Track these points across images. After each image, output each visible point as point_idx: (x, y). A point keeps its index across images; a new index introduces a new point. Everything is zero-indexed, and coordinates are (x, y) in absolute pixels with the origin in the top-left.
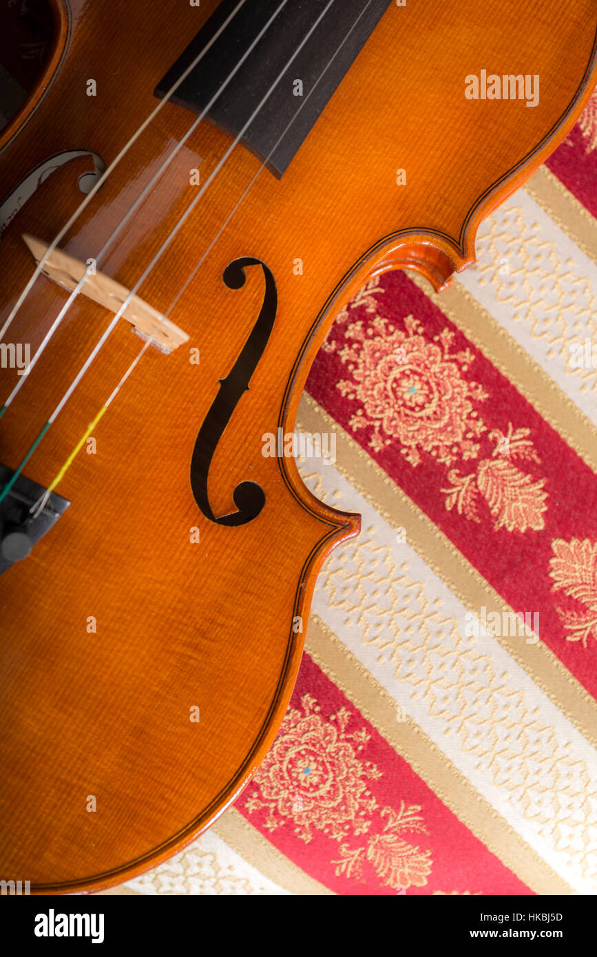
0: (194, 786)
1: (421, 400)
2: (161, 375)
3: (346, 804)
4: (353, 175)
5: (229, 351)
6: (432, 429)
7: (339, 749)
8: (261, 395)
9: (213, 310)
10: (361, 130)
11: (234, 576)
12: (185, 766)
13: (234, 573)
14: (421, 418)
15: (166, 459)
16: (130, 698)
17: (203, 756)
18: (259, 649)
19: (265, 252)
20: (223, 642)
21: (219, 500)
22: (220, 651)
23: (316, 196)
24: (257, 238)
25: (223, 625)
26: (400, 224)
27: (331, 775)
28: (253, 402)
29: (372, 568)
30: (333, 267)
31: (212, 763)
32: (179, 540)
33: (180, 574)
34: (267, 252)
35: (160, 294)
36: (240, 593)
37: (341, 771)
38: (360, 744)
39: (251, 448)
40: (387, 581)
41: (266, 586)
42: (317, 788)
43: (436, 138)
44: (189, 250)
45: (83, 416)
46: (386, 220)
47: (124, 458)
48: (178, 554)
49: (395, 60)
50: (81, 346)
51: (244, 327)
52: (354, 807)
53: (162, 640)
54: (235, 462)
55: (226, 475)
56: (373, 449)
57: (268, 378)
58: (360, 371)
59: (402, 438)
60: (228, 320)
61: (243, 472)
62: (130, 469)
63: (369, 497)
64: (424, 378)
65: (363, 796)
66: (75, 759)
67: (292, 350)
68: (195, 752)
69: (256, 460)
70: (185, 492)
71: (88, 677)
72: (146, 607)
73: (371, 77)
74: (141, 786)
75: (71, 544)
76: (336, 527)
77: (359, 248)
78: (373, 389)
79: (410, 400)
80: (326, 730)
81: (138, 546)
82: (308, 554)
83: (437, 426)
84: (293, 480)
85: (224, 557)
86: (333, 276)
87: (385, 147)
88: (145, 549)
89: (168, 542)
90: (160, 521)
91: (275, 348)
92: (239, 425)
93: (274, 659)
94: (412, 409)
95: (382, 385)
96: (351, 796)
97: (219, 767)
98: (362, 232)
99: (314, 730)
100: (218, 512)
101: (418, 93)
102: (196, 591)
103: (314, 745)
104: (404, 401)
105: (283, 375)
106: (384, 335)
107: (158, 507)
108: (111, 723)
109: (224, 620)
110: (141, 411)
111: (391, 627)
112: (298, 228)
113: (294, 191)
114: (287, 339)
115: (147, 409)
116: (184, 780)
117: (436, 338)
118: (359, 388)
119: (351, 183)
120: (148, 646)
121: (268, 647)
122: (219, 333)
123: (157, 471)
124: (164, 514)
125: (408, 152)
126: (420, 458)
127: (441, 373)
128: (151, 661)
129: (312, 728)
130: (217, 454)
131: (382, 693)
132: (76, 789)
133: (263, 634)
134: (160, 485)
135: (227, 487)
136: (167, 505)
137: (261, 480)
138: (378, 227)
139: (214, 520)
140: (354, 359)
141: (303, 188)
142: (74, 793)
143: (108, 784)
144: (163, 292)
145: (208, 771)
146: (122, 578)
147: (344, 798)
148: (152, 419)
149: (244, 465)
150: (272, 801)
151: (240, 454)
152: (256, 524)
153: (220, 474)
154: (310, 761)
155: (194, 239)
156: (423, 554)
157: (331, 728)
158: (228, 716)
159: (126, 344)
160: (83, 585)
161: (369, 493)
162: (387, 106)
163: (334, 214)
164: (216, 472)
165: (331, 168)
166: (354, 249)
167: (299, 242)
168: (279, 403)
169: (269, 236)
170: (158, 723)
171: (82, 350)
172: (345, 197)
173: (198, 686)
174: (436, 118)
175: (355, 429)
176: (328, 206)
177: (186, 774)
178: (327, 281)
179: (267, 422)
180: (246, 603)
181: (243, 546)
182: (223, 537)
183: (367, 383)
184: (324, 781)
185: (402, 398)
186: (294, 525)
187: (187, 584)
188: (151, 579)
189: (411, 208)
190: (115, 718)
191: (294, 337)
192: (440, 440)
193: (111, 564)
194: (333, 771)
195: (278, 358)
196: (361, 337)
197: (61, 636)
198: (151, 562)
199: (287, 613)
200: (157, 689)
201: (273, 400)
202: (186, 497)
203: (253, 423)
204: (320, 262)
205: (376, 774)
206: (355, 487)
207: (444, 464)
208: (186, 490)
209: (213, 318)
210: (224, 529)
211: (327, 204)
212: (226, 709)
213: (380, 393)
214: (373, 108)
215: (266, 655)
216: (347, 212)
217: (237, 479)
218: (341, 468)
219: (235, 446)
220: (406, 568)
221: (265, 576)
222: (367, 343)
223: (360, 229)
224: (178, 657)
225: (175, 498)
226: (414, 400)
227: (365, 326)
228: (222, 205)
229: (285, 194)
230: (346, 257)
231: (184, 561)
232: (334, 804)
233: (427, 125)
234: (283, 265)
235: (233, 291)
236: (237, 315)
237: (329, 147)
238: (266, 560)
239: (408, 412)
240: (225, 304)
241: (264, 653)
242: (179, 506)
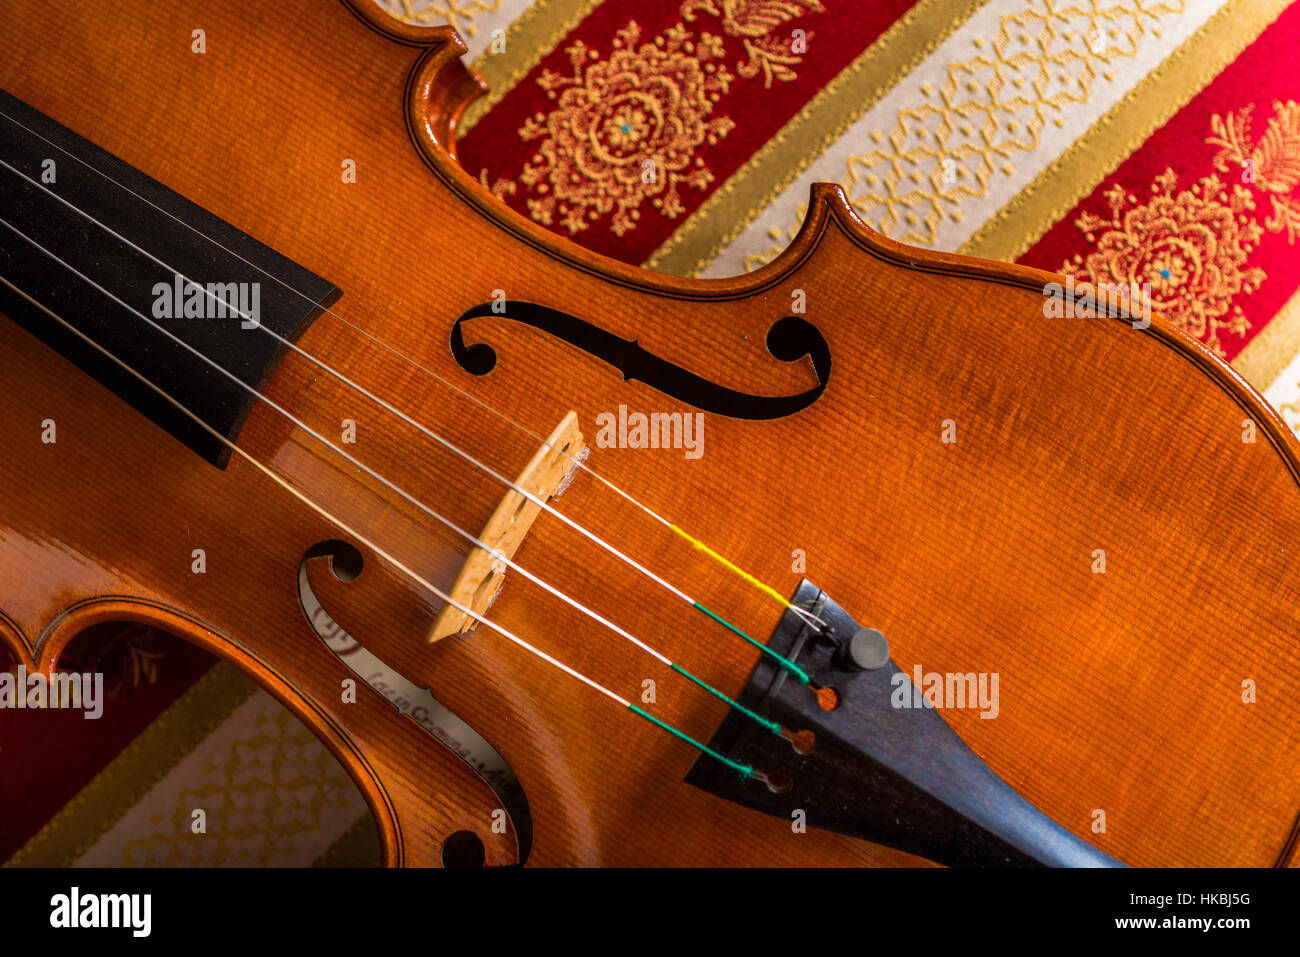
0: (1198, 411)
1: (639, 117)
2: (619, 460)
3: (1211, 221)
4: (332, 196)
5: (584, 366)
6: (681, 101)
7: (1135, 230)
8: (643, 324)
9: (527, 389)
10: (267, 184)
11: (901, 359)
12: (1170, 423)
13: (897, 359)
14: (666, 116)
15: (737, 453)
16: (1075, 501)
17: (1157, 400)
18: (1004, 322)
19: (443, 318)
20: (995, 372)
21: (793, 381)
22: (1008, 377)
23: (361, 247)
24: (423, 328)
25: (972, 374)
26: (398, 131)
27: (1171, 240)
28: (653, 335)
29: (878, 184)
30: (461, 224)
31: (1165, 387)
32: (852, 435)
33: (900, 433)
34: (443, 314)
35: (504, 462)
36: (926, 351)
37: (1165, 227)
38: (1126, 199)
39: (719, 338)
40: (898, 162)
41: (914, 315)
42: (1189, 261)
43: (276, 82)
44: (442, 422)
45: (678, 568)
46: (393, 151)
47: (737, 511)
48: (871, 437)
49: (166, 138)
50: (579, 572)
51: (550, 346)
52: (1216, 209)
53: (994, 457)
54: (740, 360)
55: (758, 372)
56: (709, 184)
57: (620, 314)
58: (599, 202)
59: (694, 143)
60: (541, 369)
61: (753, 348)
62: (753, 503)
63: (777, 188)
64: (609, 112)
65: (1200, 196)
66: (1162, 577)
67: (578, 280)
68: (1150, 411)
69: (736, 330)
70: (784, 428)
71: (1047, 560)
72: (947, 480)
73: (192, 171)
74: (1200, 486)
75: (859, 584)
76: (831, 218)
77: (433, 189)
78: (625, 185)
79: (640, 131)
80: (1108, 247)
81: (860, 491)
82: (869, 256)
83: (676, 93)
84: (764, 278)
85: (875, 373)
86: (474, 225)
87: (290, 151)
88: (865, 482)
89: (855, 450)
90: (825, 461)
91: (577, 305)
92: (686, 354)
93: (1018, 302)
94: (653, 129)
95: (618, 172)
96: (1200, 212)
97: (1171, 377)
98: (412, 184)
99: (1108, 264)
100: (810, 382)
101: (212, 106)
102: (924, 410)
103: (1129, 264)
104: (641, 140)
105: (616, 294)
106: (547, 169)
107: (805, 464)
108: (1111, 528)
109: (964, 373)
110: (670, 488)
111: (962, 156)
112: (407, 271)
113: (356, 277)
114: (565, 289)
115: (668, 479)
116: (1190, 425)
117: (552, 95)
118: (623, 203)
119: (342, 199)
120: (1003, 477)
121: (1001, 310)
122: (558, 381)
123: (755, 465)
124: (816, 455)
125: (298, 121)
126: (722, 117)
127: (600, 88)
128: (1023, 472)
129: (1105, 267)
130: (729, 384)
131: (1055, 169)
132: (1204, 575)
133: (984, 319)
134: (775, 461)
135: (775, 371)
136: (803, 452)
137: (764, 322)
138: (404, 162)
139: (823, 387)
140: (582, 211)
141: (350, 264)
142: (1210, 579)
143: (1197, 531)
144: (503, 459)
145: (1177, 392)
146: (907, 512)
147: (1203, 222)
148: (682, 474)
149: (743, 347)
150: (1208, 323)
151: (729, 353)
152: (828, 329)
153: (757, 380)
154: (1152, 270)
155: (427, 416)
156: (858, 111)
157: (1105, 240)
158: (1099, 365)
159: (576, 509)
160: (917, 567)
161: (772, 189)
162: (232, 150)
163: (386, 222)
164: (755, 386)
165: (323, 226)
166: (435, 195)
167: (426, 271)
168: (655, 300)
169: (420, 312)
170: (1110, 463)
171: (585, 570)
172: (363, 207)
173: (1058, 407)
174: (249, 82)
175: (682, 210)
176: (376, 231)
177: (1181, 424)
178: (481, 233)
179: (682, 316)
180: (939, 342)
181: (859, 347)
182: (847, 375)
183: (616, 192)
184: (1179, 251)
185: (637, 143)
186: (828, 277)
187: (914, 424)
188: (907, 473)
189: (376, 116)
190: (1104, 522)
191: (561, 278)
192: (697, 89)
193: (888, 529)
194: (1166, 237)
195: (591, 301)
196: (550, 202)
197: (989, 598)
198: (884, 473)
199: (954, 286)
200: (1063, 464)
201: (651, 307)
202: (791, 425)
203: (685, 336)
204: (454, 243)
205: (1169, 178)
206: (764, 208)
207: (730, 84)
208: (780, 425)
209: (537, 389)
210: (835, 373)
211: (372, 232)
212: (1090, 368)
213: (629, 174)
214: (236, 169)
215: (1013, 314)
216: (383, 205)
217: (764, 356)
218: (737, 228)
219: (716, 359)
220: (879, 135)
221: (900, 316)
222: (559, 193)
223: (408, 187)
224: (1017, 435)
225: (793, 441)
226: (640, 126)
227: (537, 196)
228: (378, 377)
229: (360, 290)
230: (446, 207)
231: (881, 427)
232: (1211, 238)
233: (259, 93)
234: (461, 293)
235: (498, 361)
236: (532, 356)
237: (293, 228)
238: (877, 314)
239: (656, 134)
240: (517, 372)
241: (1009, 315)
242: (804, 436)
